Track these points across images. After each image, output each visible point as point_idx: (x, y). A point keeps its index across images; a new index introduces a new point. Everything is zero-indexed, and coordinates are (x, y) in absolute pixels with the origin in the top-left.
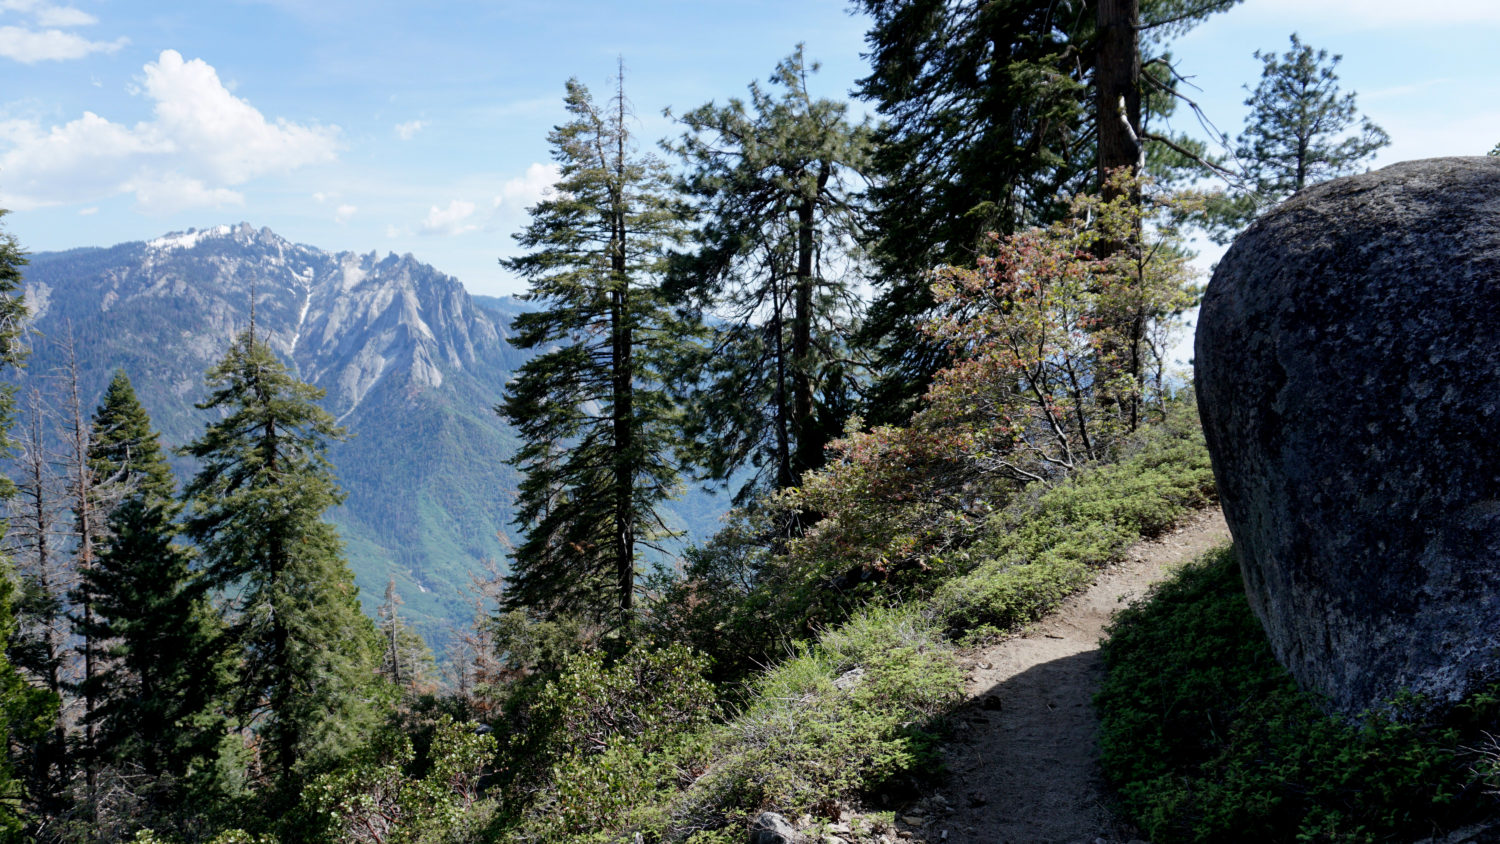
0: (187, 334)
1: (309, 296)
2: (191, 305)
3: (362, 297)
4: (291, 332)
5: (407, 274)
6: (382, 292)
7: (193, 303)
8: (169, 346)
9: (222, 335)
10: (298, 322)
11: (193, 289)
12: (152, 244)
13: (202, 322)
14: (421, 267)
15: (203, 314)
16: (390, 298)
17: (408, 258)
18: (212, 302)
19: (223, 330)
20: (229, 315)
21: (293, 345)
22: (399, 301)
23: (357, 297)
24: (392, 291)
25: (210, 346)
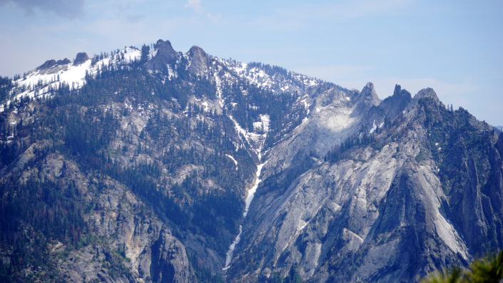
0: (57, 247)
1: (260, 167)
2: (69, 195)
3: (343, 173)
4: (226, 232)
5: (419, 131)
6: (376, 163)
7: (72, 191)
8: (28, 271)
9: (113, 246)
10: (240, 214)
11: (74, 166)
12: (21, 83)
13: (83, 224)
14: (449, 114)
15: (87, 211)
16: (389, 176)
17: (427, 101)
18: (101, 188)
19: (115, 236)
20: (126, 208)
21: (228, 260)
22: (403, 187)
23: (335, 171)
24: (393, 162)
25: (91, 267)
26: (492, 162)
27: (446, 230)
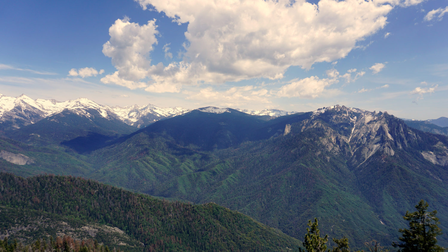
0: (321, 138)
1: (355, 125)
2: (322, 130)
3: (370, 126)
4: (349, 136)
5: (384, 119)
6: (376, 124)
7: (323, 129)
8: (316, 141)
9: (330, 138)
10: (351, 133)
11: (323, 125)
12: (314, 112)
13: (324, 134)
14: (390, 116)
15: (325, 132)
16: (379, 126)
17: (386, 114)
18: (328, 129)
19: (330, 136)
20: (332, 132)
21: (349, 140)
22: (381, 129)
23: (368, 126)
24: (379, 124)
25: (326, 141)
26: (398, 124)
27: (389, 136)
